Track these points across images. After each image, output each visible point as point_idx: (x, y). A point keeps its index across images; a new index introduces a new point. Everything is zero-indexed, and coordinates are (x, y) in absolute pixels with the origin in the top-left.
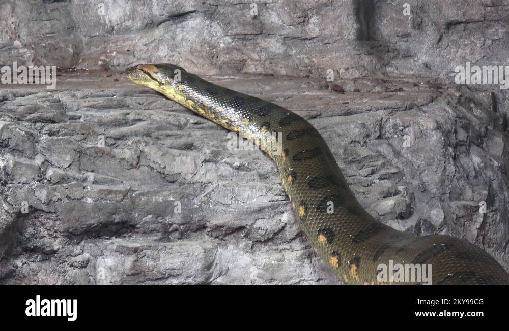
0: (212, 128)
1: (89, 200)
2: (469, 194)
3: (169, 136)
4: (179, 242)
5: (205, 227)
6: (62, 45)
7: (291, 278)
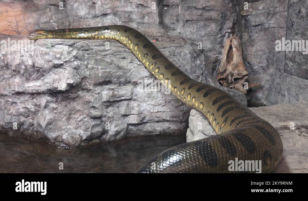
0: (129, 52)
1: (100, 74)
2: (198, 72)
3: (118, 55)
4: (124, 87)
5: (130, 82)
6: (65, 22)
7: (155, 97)
